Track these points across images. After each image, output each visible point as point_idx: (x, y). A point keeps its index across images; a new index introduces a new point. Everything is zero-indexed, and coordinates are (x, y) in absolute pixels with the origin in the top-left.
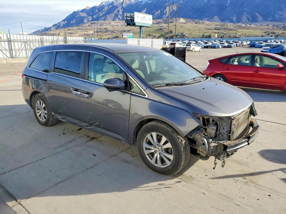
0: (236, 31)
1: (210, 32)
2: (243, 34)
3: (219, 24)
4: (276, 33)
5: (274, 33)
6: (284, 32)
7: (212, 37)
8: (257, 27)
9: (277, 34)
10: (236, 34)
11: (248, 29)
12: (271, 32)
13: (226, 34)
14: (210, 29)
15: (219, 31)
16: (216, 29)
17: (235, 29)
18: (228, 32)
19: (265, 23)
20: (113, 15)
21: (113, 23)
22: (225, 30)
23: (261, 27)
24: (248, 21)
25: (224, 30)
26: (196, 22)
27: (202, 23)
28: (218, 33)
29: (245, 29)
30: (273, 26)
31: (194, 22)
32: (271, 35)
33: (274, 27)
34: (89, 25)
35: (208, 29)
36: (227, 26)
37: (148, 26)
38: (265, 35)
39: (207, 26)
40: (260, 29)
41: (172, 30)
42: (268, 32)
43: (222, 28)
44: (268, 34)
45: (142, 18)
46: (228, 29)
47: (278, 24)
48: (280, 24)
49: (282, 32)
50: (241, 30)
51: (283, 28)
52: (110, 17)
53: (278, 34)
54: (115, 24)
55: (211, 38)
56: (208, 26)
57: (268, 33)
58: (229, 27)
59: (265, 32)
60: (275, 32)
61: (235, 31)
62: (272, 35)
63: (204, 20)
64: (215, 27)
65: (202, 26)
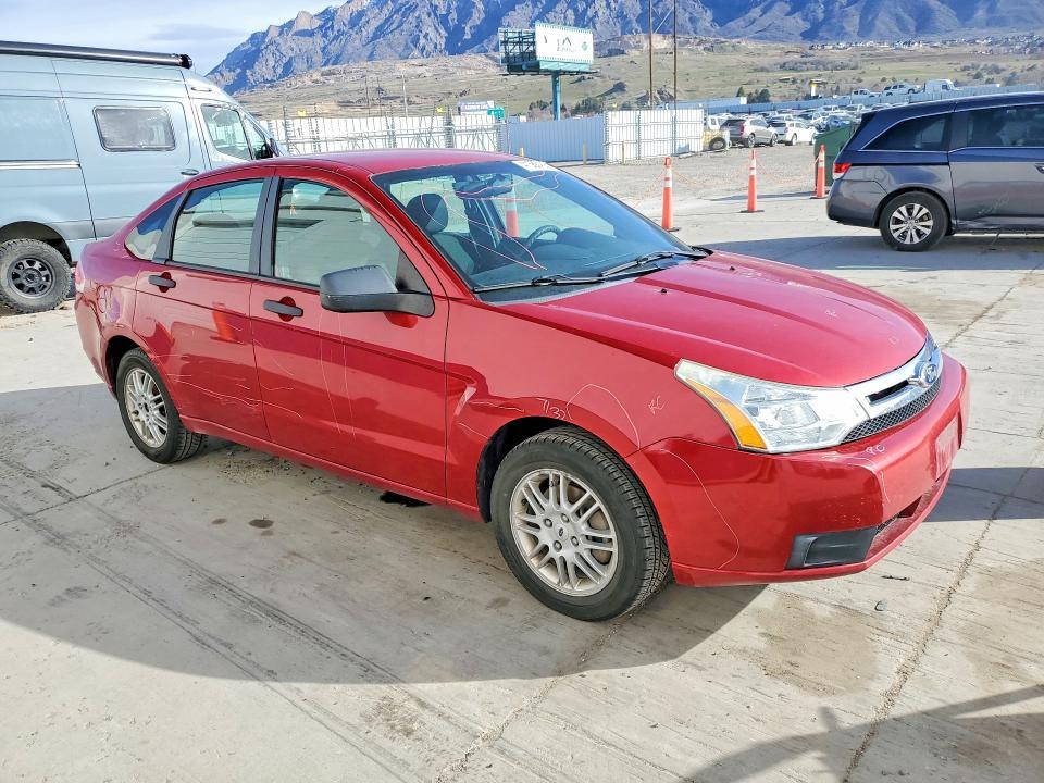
0: (859, 71)
1: (762, 82)
2: (884, 80)
3: (795, 49)
4: (1003, 70)
5: (997, 70)
6: (1033, 63)
7: (771, 98)
8: (933, 50)
9: (1007, 74)
10: (860, 81)
11: (901, 60)
12: (986, 67)
13: (823, 83)
14: (763, 70)
15: (795, 74)
16: (783, 66)
17: (852, 64)
18: (830, 77)
19: (962, 35)
20: (398, 38)
21: (402, 68)
22: (816, 69)
23: (949, 52)
24: (897, 30)
25: (812, 69)
26: (708, 45)
27: (731, 48)
28: (794, 81)
29: (892, 60)
30: (991, 44)
31: (701, 48)
32: (986, 77)
33: (994, 48)
34: (316, 81)
35: (755, 70)
36: (821, 53)
37: (582, 68)
38: (965, 79)
39: (749, 60)
40: (946, 56)
41: (622, 81)
42: (974, 67)
43: (805, 63)
44: (978, 76)
45: (561, 42)
46: (829, 66)
47: (1010, 35)
48: (1015, 34)
49: (1027, 64)
50: (875, 67)
51: (1028, 50)
52: (389, 45)
53: (1013, 74)
54: (411, 70)
55: (768, 101)
56: (755, 59)
57: (974, 73)
58: (831, 58)
59: (964, 69)
60: (1001, 65)
61: (854, 72)
62: (990, 77)
63: (738, 37)
64: (781, 60)
65: (732, 59)
